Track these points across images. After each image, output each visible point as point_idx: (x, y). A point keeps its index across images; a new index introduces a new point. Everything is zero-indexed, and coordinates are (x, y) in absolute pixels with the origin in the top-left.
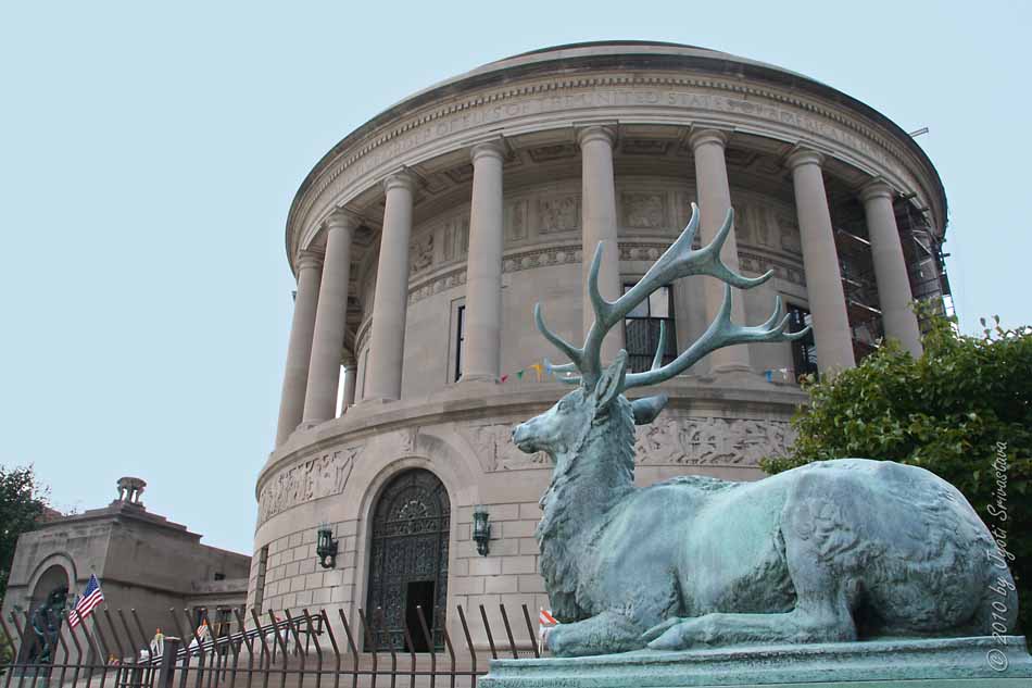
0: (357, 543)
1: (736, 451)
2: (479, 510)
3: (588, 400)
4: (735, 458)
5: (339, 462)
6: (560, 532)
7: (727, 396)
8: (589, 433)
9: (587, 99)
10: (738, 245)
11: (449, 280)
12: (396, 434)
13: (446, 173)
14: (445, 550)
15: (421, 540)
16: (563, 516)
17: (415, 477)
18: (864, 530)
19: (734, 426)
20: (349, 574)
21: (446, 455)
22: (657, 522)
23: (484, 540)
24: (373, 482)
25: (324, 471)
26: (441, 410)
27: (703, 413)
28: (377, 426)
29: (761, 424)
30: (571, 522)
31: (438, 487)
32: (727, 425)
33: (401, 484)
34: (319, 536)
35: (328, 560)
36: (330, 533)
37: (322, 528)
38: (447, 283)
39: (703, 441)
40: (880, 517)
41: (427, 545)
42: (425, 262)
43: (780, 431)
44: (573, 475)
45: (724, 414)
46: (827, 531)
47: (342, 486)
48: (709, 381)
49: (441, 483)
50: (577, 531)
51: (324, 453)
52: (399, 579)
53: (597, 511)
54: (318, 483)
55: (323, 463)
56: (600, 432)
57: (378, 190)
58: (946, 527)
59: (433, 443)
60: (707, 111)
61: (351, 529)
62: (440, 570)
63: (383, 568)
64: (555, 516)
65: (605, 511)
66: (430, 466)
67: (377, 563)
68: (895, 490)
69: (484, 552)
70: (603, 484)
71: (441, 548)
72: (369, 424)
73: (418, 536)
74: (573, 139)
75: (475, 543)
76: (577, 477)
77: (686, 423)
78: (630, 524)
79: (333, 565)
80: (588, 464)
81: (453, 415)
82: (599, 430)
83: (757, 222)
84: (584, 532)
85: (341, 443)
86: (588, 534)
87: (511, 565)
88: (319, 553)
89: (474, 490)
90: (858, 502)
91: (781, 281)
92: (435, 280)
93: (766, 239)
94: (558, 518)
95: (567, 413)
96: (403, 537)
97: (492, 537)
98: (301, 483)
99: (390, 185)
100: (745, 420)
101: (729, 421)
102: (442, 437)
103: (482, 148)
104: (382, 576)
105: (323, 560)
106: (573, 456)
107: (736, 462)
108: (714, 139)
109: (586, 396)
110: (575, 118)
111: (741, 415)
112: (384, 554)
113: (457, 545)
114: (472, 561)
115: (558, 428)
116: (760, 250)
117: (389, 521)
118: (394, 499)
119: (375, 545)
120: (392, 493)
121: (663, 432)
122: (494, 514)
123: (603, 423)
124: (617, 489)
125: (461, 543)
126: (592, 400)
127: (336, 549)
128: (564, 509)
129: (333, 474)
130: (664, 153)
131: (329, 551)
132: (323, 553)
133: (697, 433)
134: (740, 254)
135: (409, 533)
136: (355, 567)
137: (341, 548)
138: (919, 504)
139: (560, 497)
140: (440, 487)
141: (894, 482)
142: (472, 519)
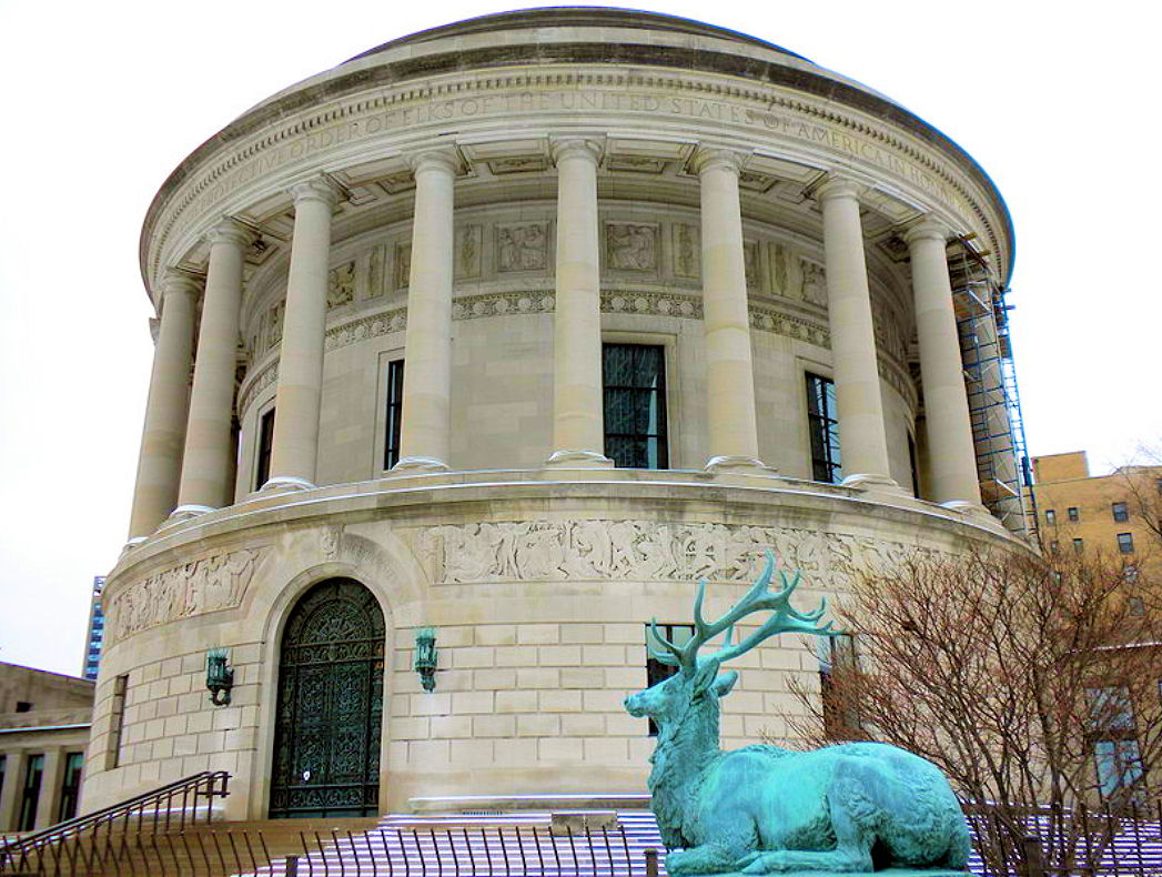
0: (261, 674)
1: (738, 565)
2: (423, 633)
3: (687, 685)
4: (737, 574)
5: (233, 567)
6: (668, 784)
7: (730, 498)
8: (688, 711)
9: (568, 102)
10: (749, 297)
11: (376, 325)
12: (314, 532)
13: (378, 183)
14: (378, 682)
15: (347, 668)
16: (670, 772)
17: (338, 588)
18: (880, 803)
19: (737, 534)
20: (249, 712)
21: (380, 562)
22: (740, 780)
23: (427, 671)
24: (283, 594)
25: (211, 579)
26: (374, 505)
27: (700, 517)
28: (290, 522)
29: (769, 531)
30: (677, 776)
31: (369, 603)
32: (729, 533)
33: (320, 597)
34: (210, 665)
35: (221, 695)
36: (224, 660)
37: (213, 654)
38: (374, 329)
39: (700, 551)
40: (890, 795)
41: (354, 676)
42: (343, 297)
43: (793, 541)
44: (677, 740)
45: (726, 518)
46: (857, 801)
47: (239, 598)
48: (709, 477)
49: (373, 597)
50: (681, 783)
51: (212, 553)
52: (318, 718)
53: (696, 769)
54: (204, 592)
55: (212, 567)
56: (696, 710)
57: (284, 198)
58: (929, 802)
59: (362, 546)
60: (718, 125)
61: (253, 653)
62: (370, 707)
63: (296, 704)
64: (665, 771)
65: (701, 769)
66: (359, 576)
67: (286, 699)
68: (900, 776)
69: (429, 686)
70: (699, 750)
71: (373, 680)
72: (277, 519)
73: (342, 664)
74: (547, 152)
75: (419, 674)
76: (680, 742)
77: (680, 530)
78: (721, 782)
79: (227, 701)
80: (687, 733)
81: (389, 511)
82: (696, 709)
83: (774, 265)
84: (687, 784)
85: (237, 541)
86: (690, 786)
87: (463, 702)
88: (209, 687)
89: (416, 606)
90: (877, 784)
91: (800, 342)
92: (358, 323)
93: (783, 288)
94: (666, 774)
95: (670, 694)
96: (322, 665)
97: (438, 667)
98: (179, 593)
99: (301, 196)
100: (751, 527)
101: (730, 527)
102: (376, 541)
103: (429, 158)
104: (294, 716)
105: (215, 695)
106: (677, 727)
107: (738, 578)
108: (728, 163)
109: (684, 682)
110: (550, 126)
111: (747, 521)
112: (297, 687)
113: (393, 677)
114: (413, 697)
115: (663, 704)
116: (775, 302)
117: (303, 645)
118: (310, 617)
119: (284, 674)
120: (308, 608)
121: (651, 541)
122: (442, 638)
123: (698, 704)
124: (709, 753)
125: (399, 675)
126: (690, 685)
127: (231, 679)
128: (671, 767)
129: (226, 582)
130: (661, 173)
131: (222, 684)
132: (214, 687)
133: (693, 543)
134: (751, 308)
135: (331, 660)
136: (259, 705)
137: (238, 680)
138: (914, 786)
139: (668, 758)
140: (371, 602)
141: (899, 771)
142: (415, 644)
